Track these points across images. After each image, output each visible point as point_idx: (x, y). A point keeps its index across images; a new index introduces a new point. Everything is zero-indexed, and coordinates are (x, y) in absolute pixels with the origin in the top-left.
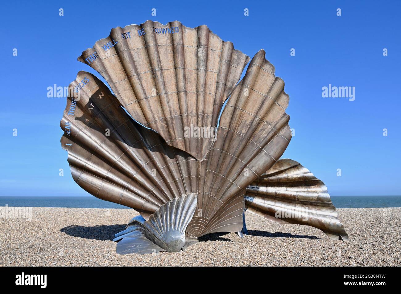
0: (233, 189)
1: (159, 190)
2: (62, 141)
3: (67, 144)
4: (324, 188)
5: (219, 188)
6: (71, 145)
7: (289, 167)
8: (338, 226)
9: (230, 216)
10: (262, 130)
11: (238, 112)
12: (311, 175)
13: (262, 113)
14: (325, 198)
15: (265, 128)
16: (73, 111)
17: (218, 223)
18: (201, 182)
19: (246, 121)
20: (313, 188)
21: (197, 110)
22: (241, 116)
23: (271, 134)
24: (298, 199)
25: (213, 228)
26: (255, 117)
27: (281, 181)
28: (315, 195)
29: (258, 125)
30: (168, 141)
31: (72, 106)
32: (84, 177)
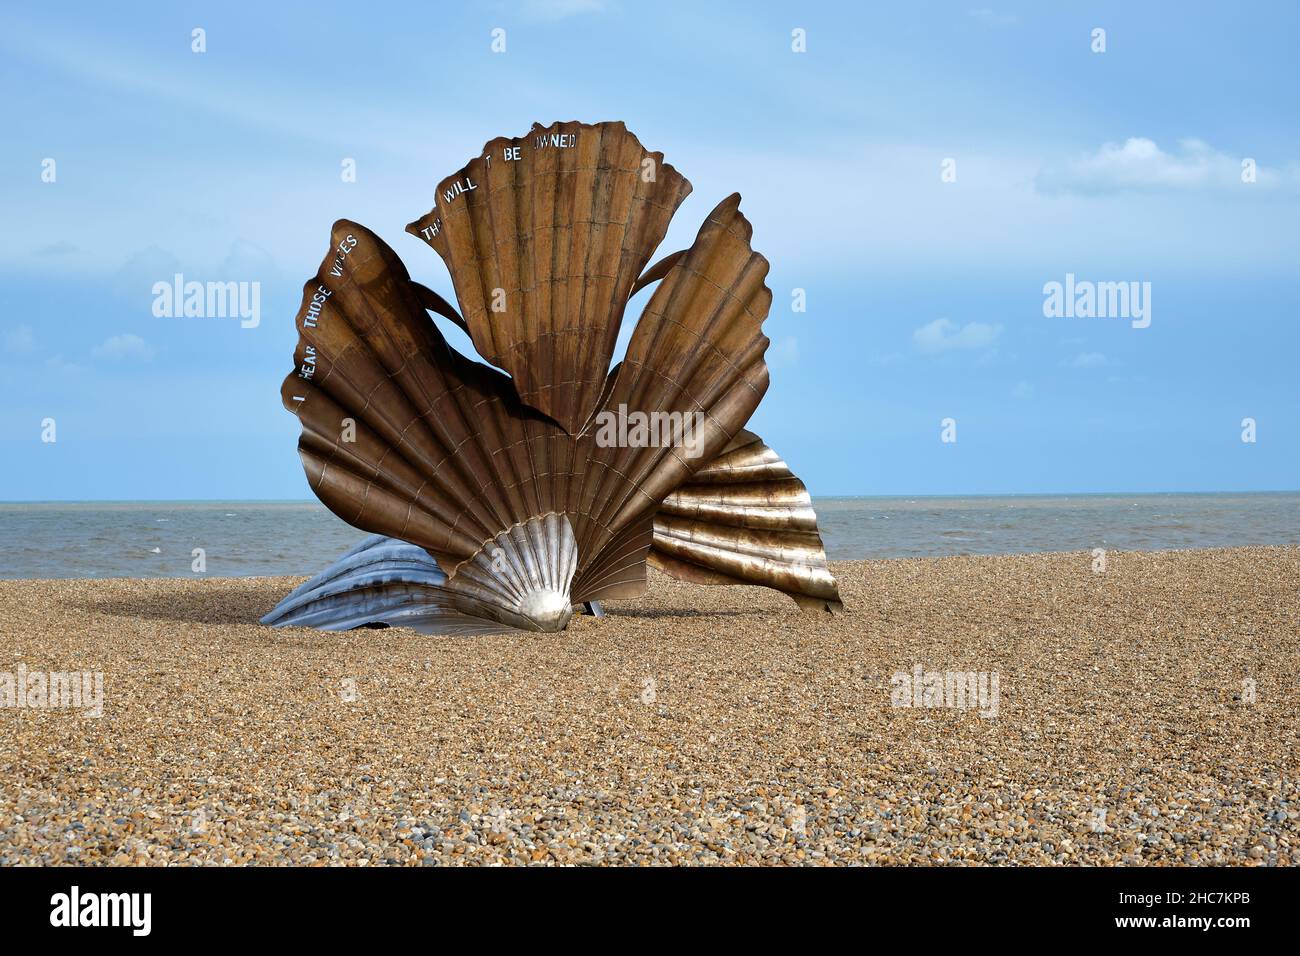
0: (639, 501)
1: (483, 506)
2: (284, 390)
3: (295, 398)
4: (803, 497)
5: (608, 501)
6: (303, 399)
7: (738, 446)
9: (620, 564)
10: (710, 368)
11: (668, 330)
12: (781, 465)
13: (715, 331)
14: (804, 521)
15: (717, 366)
16: (315, 316)
17: (598, 579)
18: (575, 488)
19: (680, 347)
20: (783, 498)
21: (582, 319)
22: (675, 336)
23: (727, 380)
24: (746, 524)
25: (587, 592)
26: (701, 340)
27: (715, 480)
28: (783, 515)
29: (705, 356)
30: (523, 395)
31: (314, 306)
32: (331, 476)
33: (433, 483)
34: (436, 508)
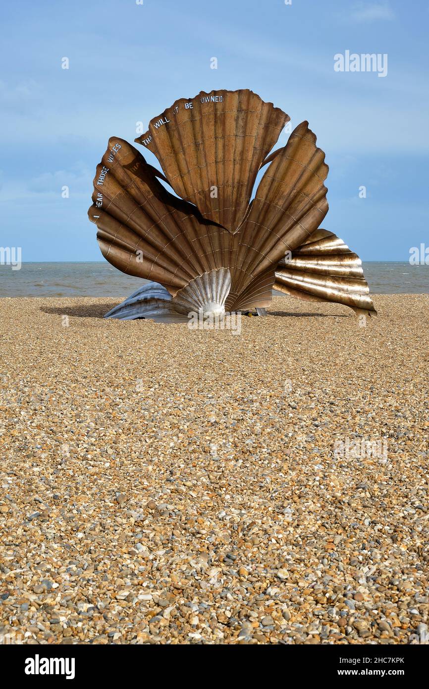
0: (266, 263)
1: (189, 264)
2: (89, 213)
3: (94, 216)
4: (358, 262)
5: (251, 262)
6: (99, 217)
7: (323, 238)
8: (368, 303)
9: (259, 292)
10: (299, 201)
11: (276, 184)
12: (345, 247)
13: (300, 185)
14: (357, 273)
15: (302, 200)
16: (102, 180)
17: (247, 299)
18: (234, 256)
19: (283, 193)
20: (347, 262)
21: (233, 179)
22: (279, 186)
23: (307, 207)
24: (329, 274)
25: (242, 305)
26: (293, 189)
27: (312, 253)
28: (347, 270)
29: (296, 197)
30: (204, 214)
31: (101, 175)
32: (113, 251)
33: (163, 254)
34: (165, 265)
